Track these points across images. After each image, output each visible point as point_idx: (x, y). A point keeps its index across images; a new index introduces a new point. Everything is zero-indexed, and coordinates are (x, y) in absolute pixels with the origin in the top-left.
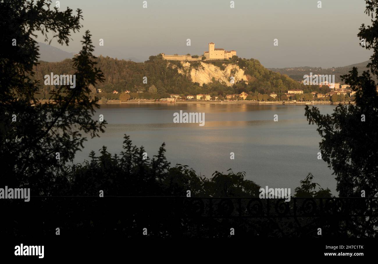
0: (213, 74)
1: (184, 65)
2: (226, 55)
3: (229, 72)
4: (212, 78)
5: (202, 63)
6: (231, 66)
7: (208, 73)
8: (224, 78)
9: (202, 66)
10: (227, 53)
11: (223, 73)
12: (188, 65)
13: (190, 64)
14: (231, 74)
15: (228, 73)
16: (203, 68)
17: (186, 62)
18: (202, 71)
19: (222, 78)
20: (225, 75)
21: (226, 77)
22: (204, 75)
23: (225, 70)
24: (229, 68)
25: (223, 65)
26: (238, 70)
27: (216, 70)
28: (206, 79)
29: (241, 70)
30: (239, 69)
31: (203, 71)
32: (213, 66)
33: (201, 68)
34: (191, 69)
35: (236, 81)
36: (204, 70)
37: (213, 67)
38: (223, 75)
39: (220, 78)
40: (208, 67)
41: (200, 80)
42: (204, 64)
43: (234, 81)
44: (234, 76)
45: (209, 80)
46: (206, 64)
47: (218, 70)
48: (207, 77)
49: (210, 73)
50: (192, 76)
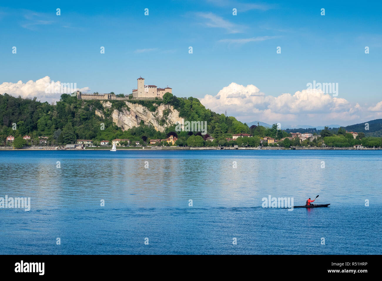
0: (141, 117)
1: (104, 105)
2: (159, 93)
3: (161, 114)
4: (140, 121)
5: (127, 103)
6: (163, 106)
7: (135, 115)
8: (155, 121)
9: (127, 106)
10: (160, 91)
12: (109, 106)
13: (111, 104)
14: (163, 116)
15: (160, 115)
16: (128, 109)
17: (107, 102)
18: (126, 113)
19: (152, 121)
20: (156, 117)
21: (157, 120)
22: (129, 117)
23: (156, 112)
24: (161, 109)
25: (154, 105)
26: (172, 111)
27: (145, 111)
28: (132, 122)
29: (175, 110)
30: (173, 109)
31: (128, 113)
32: (140, 106)
33: (126, 108)
34: (113, 110)
35: (170, 125)
36: (129, 111)
37: (140, 108)
38: (154, 118)
39: (150, 121)
40: (134, 108)
41: (125, 124)
42: (130, 104)
43: (167, 125)
44: (167, 119)
45: (136, 124)
46: (132, 103)
47: (147, 111)
48: (134, 120)
49: (137, 115)
50: (114, 119)
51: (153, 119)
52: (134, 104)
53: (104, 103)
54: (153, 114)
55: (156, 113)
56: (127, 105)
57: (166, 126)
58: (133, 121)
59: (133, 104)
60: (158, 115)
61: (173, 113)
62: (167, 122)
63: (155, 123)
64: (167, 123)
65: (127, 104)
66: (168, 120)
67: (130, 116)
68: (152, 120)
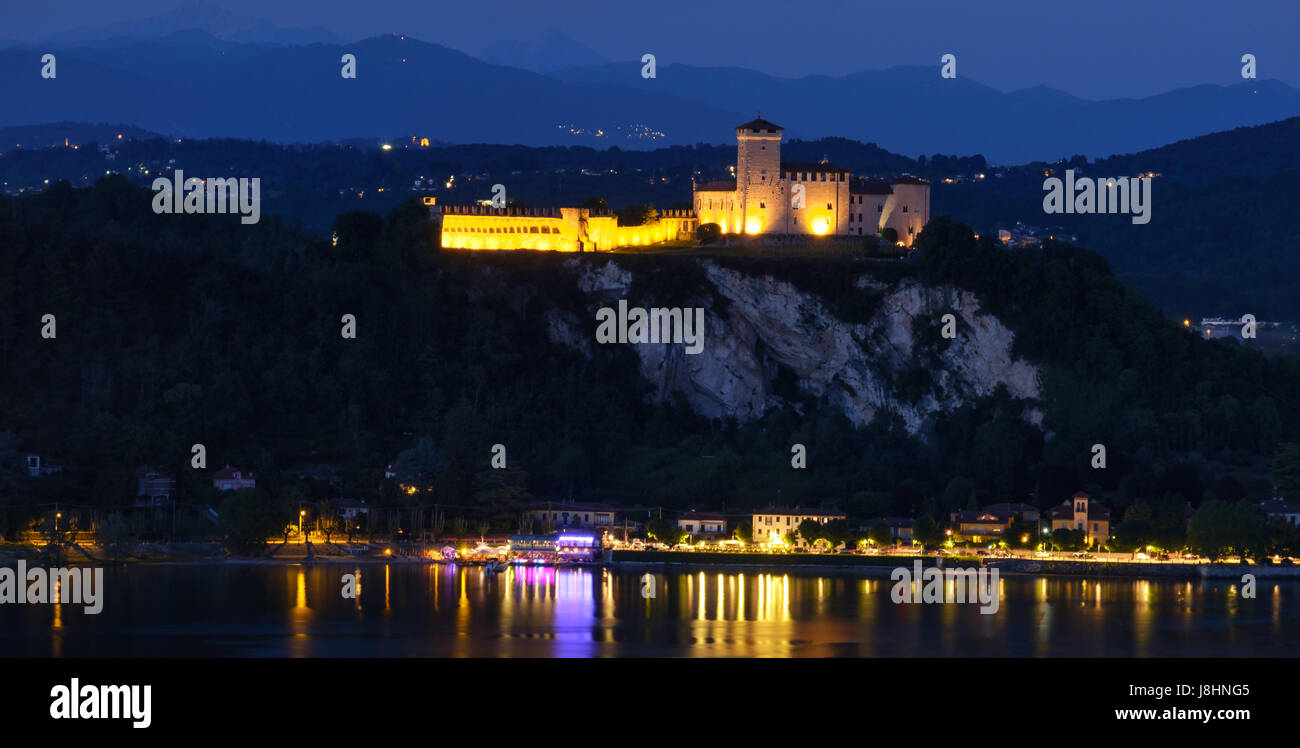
0: (784, 348)
1: (584, 284)
2: (858, 209)
3: (902, 337)
4: (772, 372)
6: (914, 293)
7: (753, 341)
8: (869, 374)
9: (712, 290)
10: (865, 198)
11: (862, 337)
14: (916, 349)
15: (894, 340)
17: (603, 264)
20: (872, 355)
21: (881, 368)
23: (875, 323)
24: (906, 307)
25: (863, 283)
26: (970, 321)
27: (809, 321)
28: (735, 380)
29: (991, 321)
30: (978, 315)
32: (786, 288)
38: (863, 357)
39: (836, 377)
40: (751, 301)
41: (697, 389)
42: (729, 277)
43: (939, 399)
44: (940, 365)
45: (760, 389)
46: (737, 274)
47: (823, 319)
48: (745, 365)
49: (765, 340)
50: (645, 362)
51: (855, 364)
52: (748, 277)
53: (589, 274)
54: (855, 338)
55: (871, 331)
56: (716, 283)
57: (935, 406)
58: (743, 372)
59: (743, 277)
60: (885, 344)
61: (973, 332)
62: (943, 383)
63: (870, 385)
64: (939, 390)
65: (712, 280)
66: (945, 373)
67: (728, 346)
68: (851, 372)
